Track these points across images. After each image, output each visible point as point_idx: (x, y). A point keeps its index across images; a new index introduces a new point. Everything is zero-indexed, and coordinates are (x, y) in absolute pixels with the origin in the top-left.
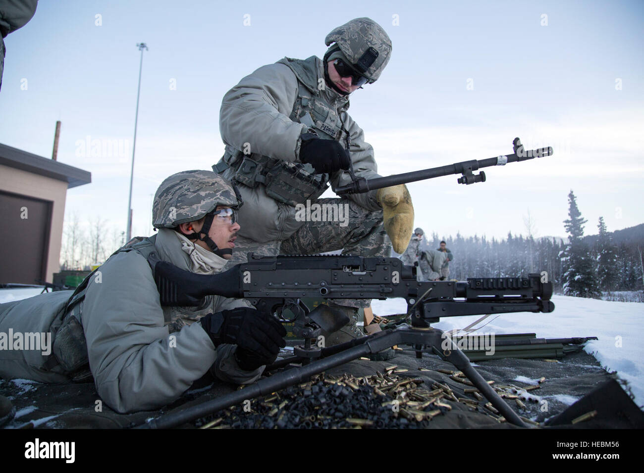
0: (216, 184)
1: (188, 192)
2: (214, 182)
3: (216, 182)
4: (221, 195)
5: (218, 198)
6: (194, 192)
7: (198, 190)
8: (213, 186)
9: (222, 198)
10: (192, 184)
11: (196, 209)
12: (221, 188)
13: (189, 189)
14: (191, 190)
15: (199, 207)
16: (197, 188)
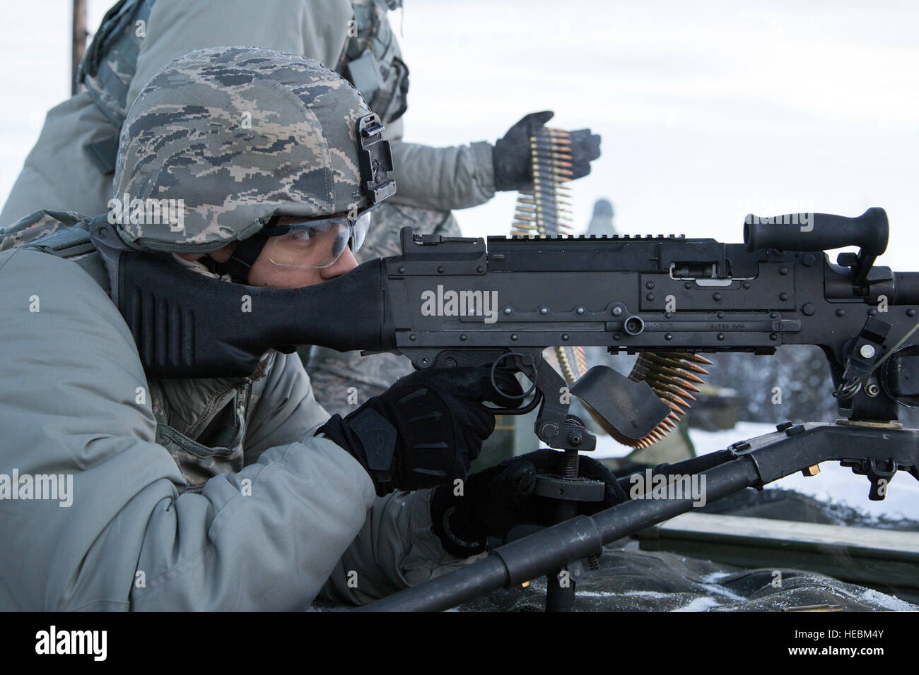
0: (288, 148)
1: (197, 154)
2: (284, 137)
3: (292, 139)
4: (297, 186)
5: (284, 197)
6: (215, 161)
7: (226, 158)
8: (275, 154)
9: (298, 195)
10: (215, 132)
11: (205, 217)
12: (304, 163)
13: (202, 146)
14: (208, 154)
15: (216, 216)
16: (225, 150)
